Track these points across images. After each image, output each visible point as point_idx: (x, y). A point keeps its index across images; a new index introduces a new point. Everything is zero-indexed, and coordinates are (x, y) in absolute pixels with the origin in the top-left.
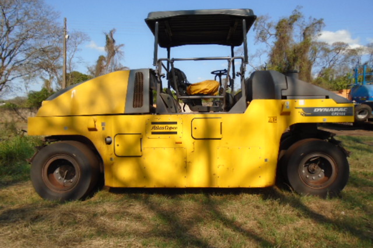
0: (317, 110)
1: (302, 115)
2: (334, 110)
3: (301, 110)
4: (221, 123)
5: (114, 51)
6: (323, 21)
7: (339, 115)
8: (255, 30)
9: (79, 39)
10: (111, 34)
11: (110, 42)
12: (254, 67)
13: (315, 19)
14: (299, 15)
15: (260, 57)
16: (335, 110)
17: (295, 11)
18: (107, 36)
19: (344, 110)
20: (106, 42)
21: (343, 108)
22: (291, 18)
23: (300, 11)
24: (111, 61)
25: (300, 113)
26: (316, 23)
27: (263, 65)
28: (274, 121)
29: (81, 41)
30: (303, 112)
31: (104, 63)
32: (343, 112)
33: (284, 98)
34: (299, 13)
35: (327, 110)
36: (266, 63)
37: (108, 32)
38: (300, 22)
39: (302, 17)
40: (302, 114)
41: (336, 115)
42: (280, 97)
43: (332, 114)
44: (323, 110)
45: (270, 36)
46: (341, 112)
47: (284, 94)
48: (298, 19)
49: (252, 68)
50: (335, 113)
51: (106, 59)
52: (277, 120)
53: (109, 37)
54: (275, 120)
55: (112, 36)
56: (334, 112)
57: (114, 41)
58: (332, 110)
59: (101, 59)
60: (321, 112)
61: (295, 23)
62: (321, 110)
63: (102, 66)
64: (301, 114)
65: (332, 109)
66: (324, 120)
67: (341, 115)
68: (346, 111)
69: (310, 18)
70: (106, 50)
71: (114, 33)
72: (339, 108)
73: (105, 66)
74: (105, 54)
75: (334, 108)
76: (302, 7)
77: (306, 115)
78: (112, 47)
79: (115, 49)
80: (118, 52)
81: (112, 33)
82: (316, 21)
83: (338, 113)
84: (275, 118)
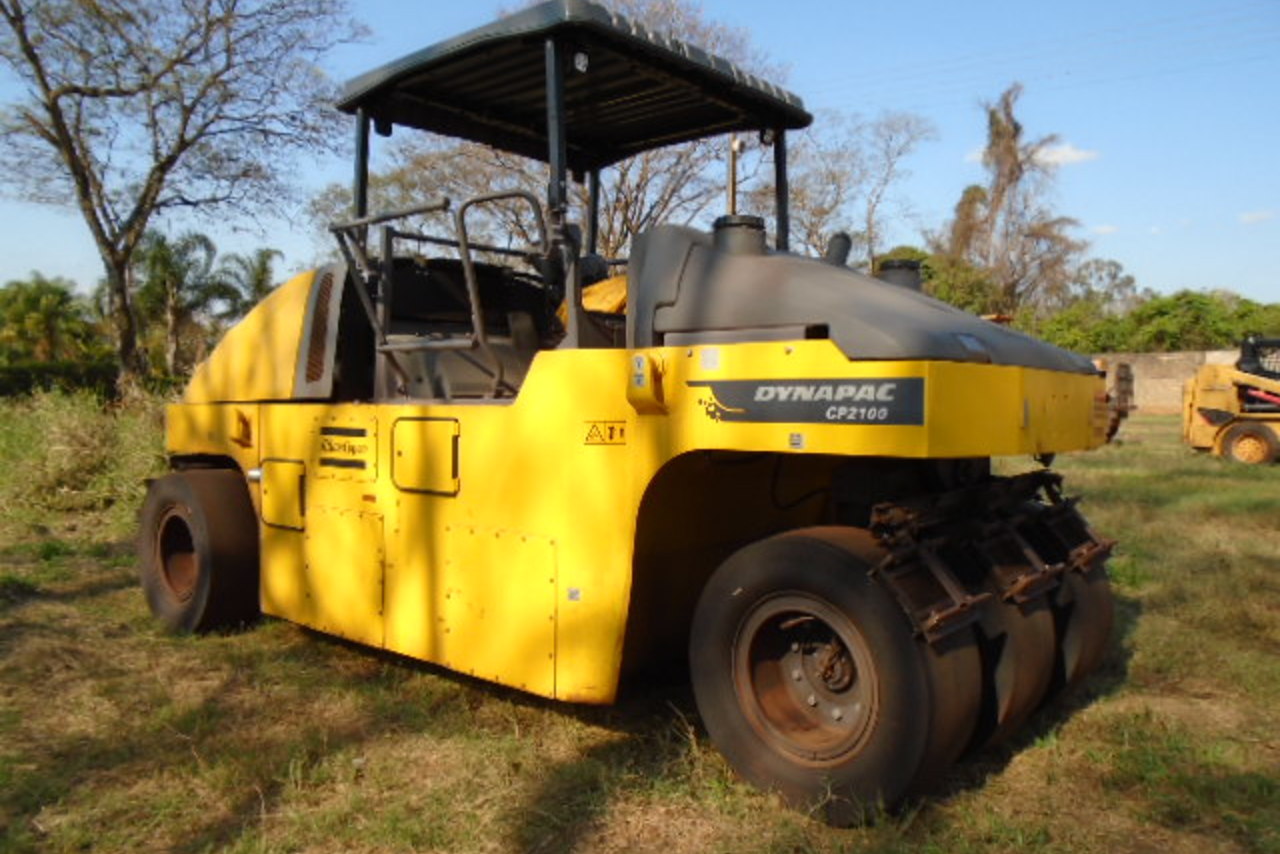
0: (766, 393)
1: (712, 415)
2: (834, 392)
3: (706, 393)
4: (455, 439)
5: (1019, 167)
7: (859, 421)
9: (901, 139)
10: (1006, 104)
11: (1004, 133)
16: (842, 393)
18: (993, 116)
19: (882, 394)
20: (989, 136)
21: (877, 383)
24: (1005, 201)
25: (703, 408)
28: (611, 437)
29: (908, 143)
30: (714, 400)
31: (982, 211)
32: (878, 404)
33: (659, 340)
35: (805, 393)
37: (995, 100)
40: (712, 409)
41: (844, 420)
42: (650, 338)
43: (828, 414)
44: (791, 395)
46: (865, 403)
47: (661, 326)
50: (842, 411)
51: (989, 198)
52: (626, 432)
53: (1001, 116)
54: (617, 433)
55: (1008, 115)
56: (838, 404)
57: (1017, 129)
58: (826, 393)
59: (972, 196)
60: (783, 403)
62: (783, 393)
63: (971, 221)
64: (708, 413)
65: (829, 389)
66: (795, 440)
67: (866, 422)
68: (890, 398)
70: (986, 164)
71: (1016, 98)
72: (858, 383)
73: (986, 221)
74: (984, 178)
75: (836, 383)
77: (726, 417)
78: (1011, 151)
79: (1021, 156)
80: (1034, 166)
81: (1011, 99)
83: (854, 410)
84: (617, 427)
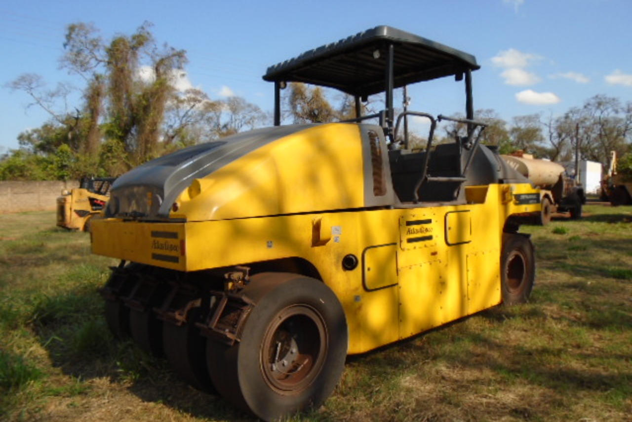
4: (470, 218)
6: (186, 55)
8: (68, 47)
12: (56, 114)
13: (173, 49)
14: (148, 36)
15: (65, 97)
17: (143, 28)
22: (134, 38)
23: (150, 30)
26: (174, 55)
27: (73, 113)
34: (148, 33)
36: (78, 111)
38: (149, 48)
39: (153, 41)
45: (98, 63)
48: (145, 43)
49: (51, 116)
61: (141, 49)
69: (165, 45)
76: (153, 25)
82: (175, 52)
